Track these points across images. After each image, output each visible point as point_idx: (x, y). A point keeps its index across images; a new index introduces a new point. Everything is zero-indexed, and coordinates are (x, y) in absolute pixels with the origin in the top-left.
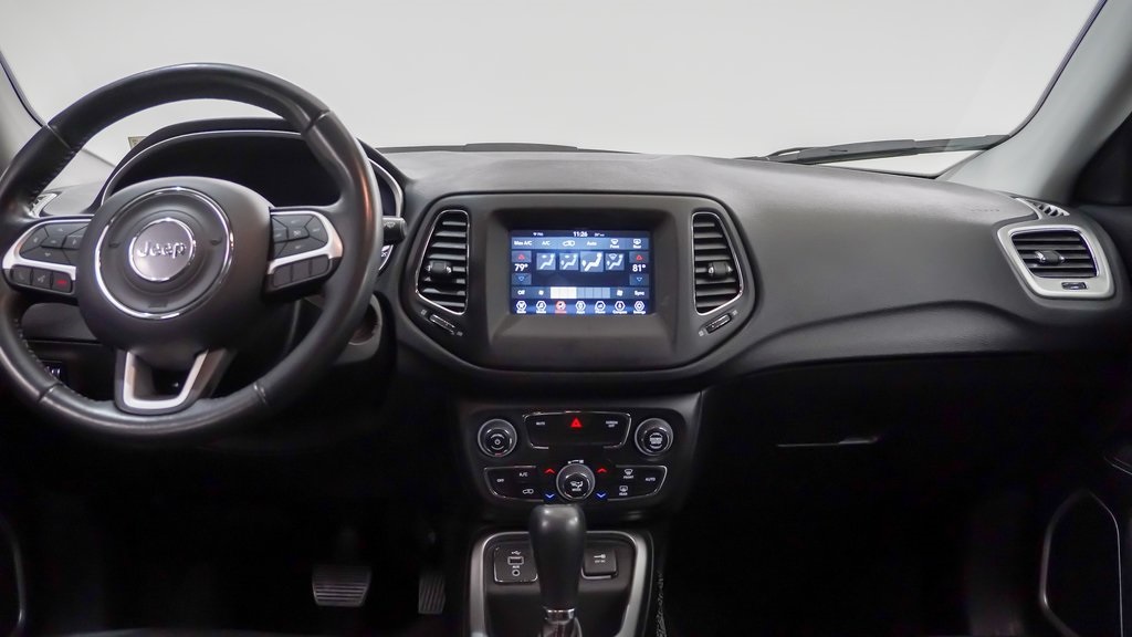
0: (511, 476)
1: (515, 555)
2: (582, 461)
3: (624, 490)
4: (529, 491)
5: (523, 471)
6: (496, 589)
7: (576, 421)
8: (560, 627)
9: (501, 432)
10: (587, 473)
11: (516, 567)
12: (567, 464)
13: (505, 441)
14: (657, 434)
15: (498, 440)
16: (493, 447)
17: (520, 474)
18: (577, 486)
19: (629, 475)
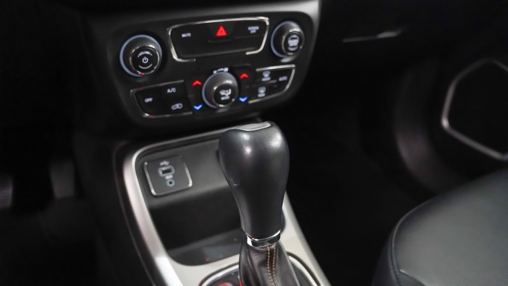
0: (159, 94)
1: (164, 166)
2: (226, 69)
3: (262, 92)
4: (178, 106)
5: (170, 87)
6: (156, 202)
7: (222, 29)
8: (272, 251)
9: (146, 49)
10: (230, 81)
11: (169, 177)
12: (212, 73)
13: (153, 59)
14: (295, 36)
15: (145, 58)
16: (140, 67)
17: (169, 91)
18: (226, 94)
19: (266, 77)
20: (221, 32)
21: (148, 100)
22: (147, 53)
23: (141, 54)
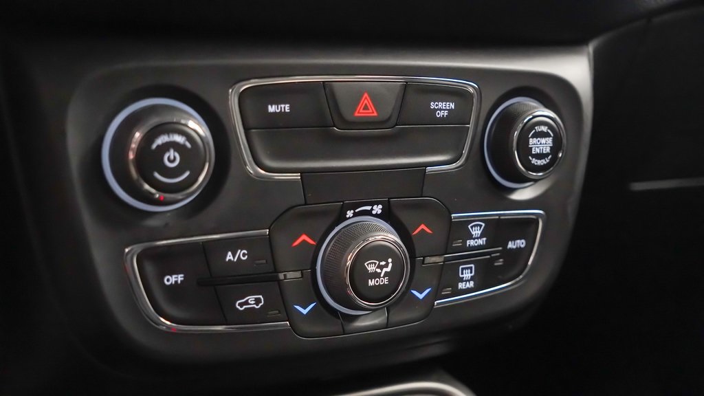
7: (366, 100)
9: (173, 128)
12: (342, 217)
13: (192, 157)
14: (544, 129)
15: (172, 153)
16: (157, 175)
17: (229, 256)
18: (379, 272)
19: (477, 237)
20: (366, 108)
21: (172, 279)
22: (179, 139)
23: (162, 140)
